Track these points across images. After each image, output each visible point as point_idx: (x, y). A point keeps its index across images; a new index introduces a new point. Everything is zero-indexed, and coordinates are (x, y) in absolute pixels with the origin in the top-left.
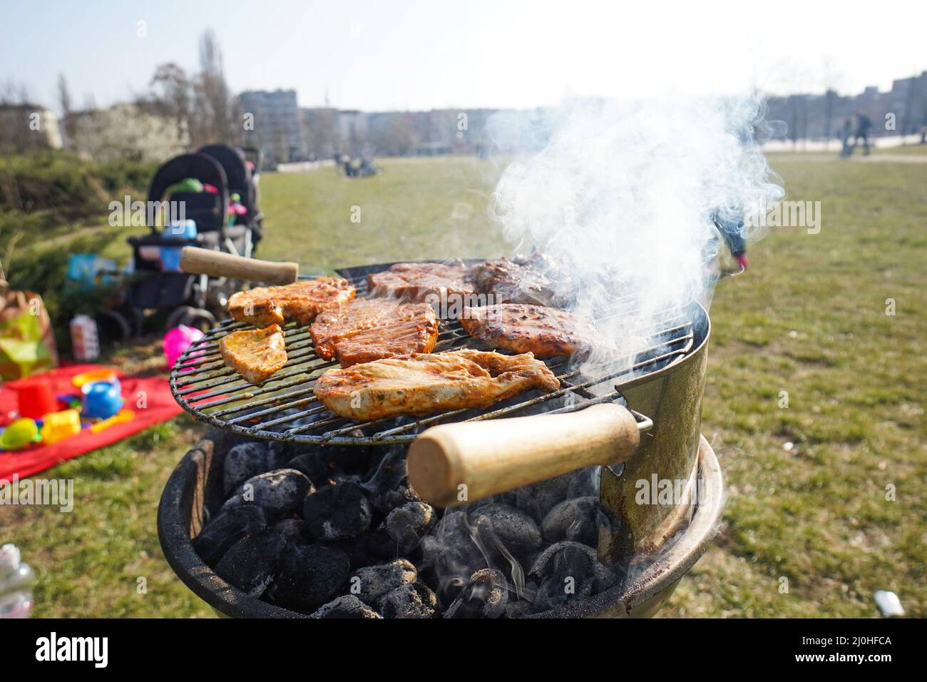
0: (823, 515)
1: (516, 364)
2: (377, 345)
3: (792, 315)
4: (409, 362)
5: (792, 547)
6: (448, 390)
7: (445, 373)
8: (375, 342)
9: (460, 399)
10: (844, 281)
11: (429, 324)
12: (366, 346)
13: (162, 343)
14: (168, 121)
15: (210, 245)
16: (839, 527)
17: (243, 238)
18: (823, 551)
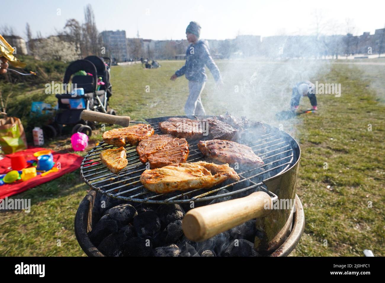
0: (342, 217)
1: (222, 169)
2: (165, 158)
3: (331, 131)
4: (178, 168)
5: (330, 230)
6: (195, 181)
7: (193, 173)
8: (164, 157)
9: (200, 185)
10: (353, 117)
11: (186, 149)
12: (160, 159)
13: (70, 139)
14: (72, 44)
15: (90, 99)
16: (349, 222)
17: (103, 95)
18: (342, 232)
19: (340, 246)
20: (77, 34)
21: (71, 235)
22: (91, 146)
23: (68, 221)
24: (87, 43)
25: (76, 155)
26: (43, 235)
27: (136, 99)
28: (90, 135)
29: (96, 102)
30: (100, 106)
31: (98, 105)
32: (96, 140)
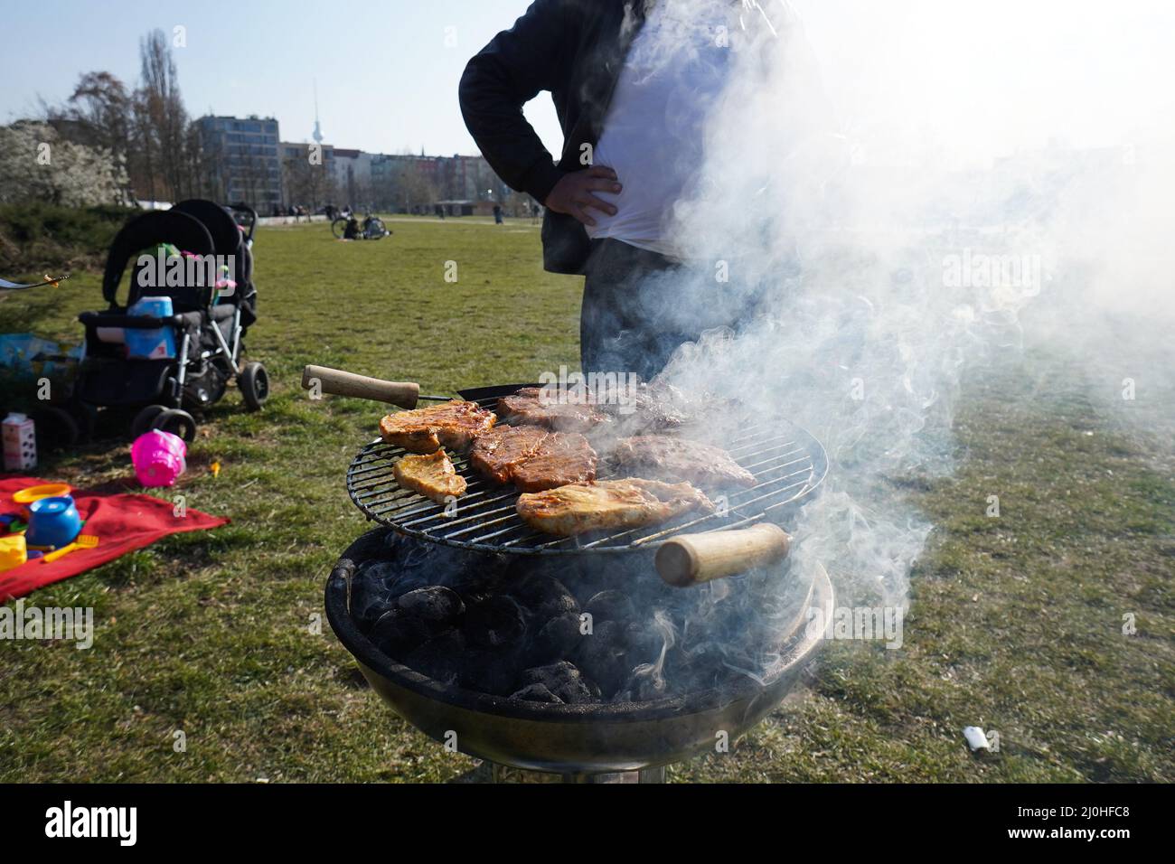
1: (678, 491)
2: (550, 472)
4: (590, 488)
7: (625, 499)
8: (548, 470)
12: (541, 473)
14: (100, 153)
15: (191, 328)
16: (929, 663)
17: (231, 319)
18: (914, 688)
19: (909, 722)
20: (115, 122)
21: (166, 727)
22: (196, 472)
23: (149, 687)
24: (147, 150)
25: (151, 497)
26: (77, 732)
27: (322, 332)
28: (188, 438)
29: (208, 341)
30: (219, 351)
31: (212, 348)
32: (211, 455)
